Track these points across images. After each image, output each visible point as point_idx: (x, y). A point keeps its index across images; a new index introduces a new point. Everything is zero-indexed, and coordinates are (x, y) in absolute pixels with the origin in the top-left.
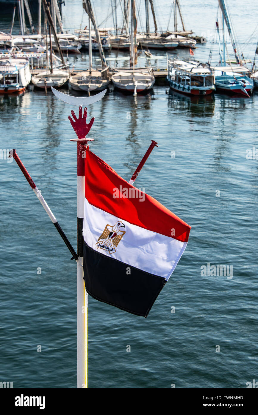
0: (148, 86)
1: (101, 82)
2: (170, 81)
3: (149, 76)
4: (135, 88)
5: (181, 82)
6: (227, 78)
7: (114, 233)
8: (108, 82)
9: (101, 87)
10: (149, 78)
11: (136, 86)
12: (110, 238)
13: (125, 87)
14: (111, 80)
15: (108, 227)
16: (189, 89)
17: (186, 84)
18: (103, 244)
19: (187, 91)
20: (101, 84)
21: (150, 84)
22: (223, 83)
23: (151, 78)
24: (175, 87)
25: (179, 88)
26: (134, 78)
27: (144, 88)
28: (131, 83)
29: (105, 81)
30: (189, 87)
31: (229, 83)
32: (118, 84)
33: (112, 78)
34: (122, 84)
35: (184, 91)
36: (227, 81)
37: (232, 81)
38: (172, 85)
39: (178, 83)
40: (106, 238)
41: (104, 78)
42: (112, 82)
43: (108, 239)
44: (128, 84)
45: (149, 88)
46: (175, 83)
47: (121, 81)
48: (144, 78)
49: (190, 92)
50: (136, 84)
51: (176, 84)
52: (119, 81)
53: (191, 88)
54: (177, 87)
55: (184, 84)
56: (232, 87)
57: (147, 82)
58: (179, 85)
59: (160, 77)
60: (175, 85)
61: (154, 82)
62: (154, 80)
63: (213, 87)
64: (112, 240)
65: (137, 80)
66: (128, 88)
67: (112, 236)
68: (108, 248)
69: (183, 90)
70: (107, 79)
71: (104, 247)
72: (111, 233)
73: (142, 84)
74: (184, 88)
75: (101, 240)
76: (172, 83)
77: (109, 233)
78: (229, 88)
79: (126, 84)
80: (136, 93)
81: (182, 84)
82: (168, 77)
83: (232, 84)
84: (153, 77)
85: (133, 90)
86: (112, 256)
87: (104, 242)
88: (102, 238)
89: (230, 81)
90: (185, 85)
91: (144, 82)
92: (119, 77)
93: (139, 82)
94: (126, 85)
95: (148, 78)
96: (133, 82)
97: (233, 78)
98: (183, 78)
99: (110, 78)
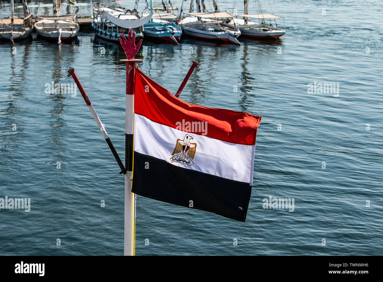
0: (73, 34)
1: (24, 30)
2: (96, 29)
3: (73, 24)
4: (59, 35)
5: (108, 29)
6: (154, 25)
7: (186, 146)
8: (31, 29)
9: (24, 35)
10: (74, 26)
11: (60, 34)
12: (184, 152)
13: (49, 34)
14: (34, 28)
15: (179, 141)
16: (116, 36)
17: (113, 31)
18: (179, 158)
19: (114, 39)
20: (24, 32)
21: (75, 32)
22: (150, 31)
23: (76, 26)
24: (101, 34)
25: (105, 35)
26: (58, 26)
27: (68, 36)
28: (55, 30)
29: (27, 29)
30: (116, 35)
31: (157, 31)
32: (42, 31)
33: (35, 25)
34: (46, 32)
35: (111, 39)
36: (154, 28)
37: (159, 28)
38: (98, 33)
39: (105, 30)
40: (180, 152)
41: (27, 25)
42: (35, 30)
43: (182, 152)
44: (51, 32)
45: (73, 36)
46: (101, 30)
47: (44, 29)
48: (68, 25)
49: (117, 39)
50: (61, 31)
51: (103, 31)
52: (42, 29)
53: (119, 35)
54: (104, 34)
55: (111, 31)
56: (160, 34)
57: (71, 30)
58: (106, 33)
59: (84, 24)
60: (101, 33)
61: (78, 29)
62: (79, 28)
63: (141, 34)
64: (186, 153)
65: (61, 28)
66: (52, 36)
67: (185, 149)
68: (185, 161)
69: (110, 37)
70: (30, 27)
71: (180, 161)
72: (184, 147)
73: (66, 32)
74: (111, 36)
75: (175, 155)
76: (98, 30)
77: (182, 147)
78: (157, 35)
79: (50, 31)
80: (60, 41)
81: (109, 32)
82: (93, 25)
83: (160, 31)
84: (78, 25)
85: (58, 38)
86: (191, 168)
87: (179, 155)
88: (176, 152)
89: (157, 28)
90: (112, 33)
91: (68, 29)
92: (42, 25)
93: (62, 30)
94: (50, 33)
95: (72, 26)
96: (56, 29)
97: (160, 25)
98: (109, 26)
99: (33, 25)
